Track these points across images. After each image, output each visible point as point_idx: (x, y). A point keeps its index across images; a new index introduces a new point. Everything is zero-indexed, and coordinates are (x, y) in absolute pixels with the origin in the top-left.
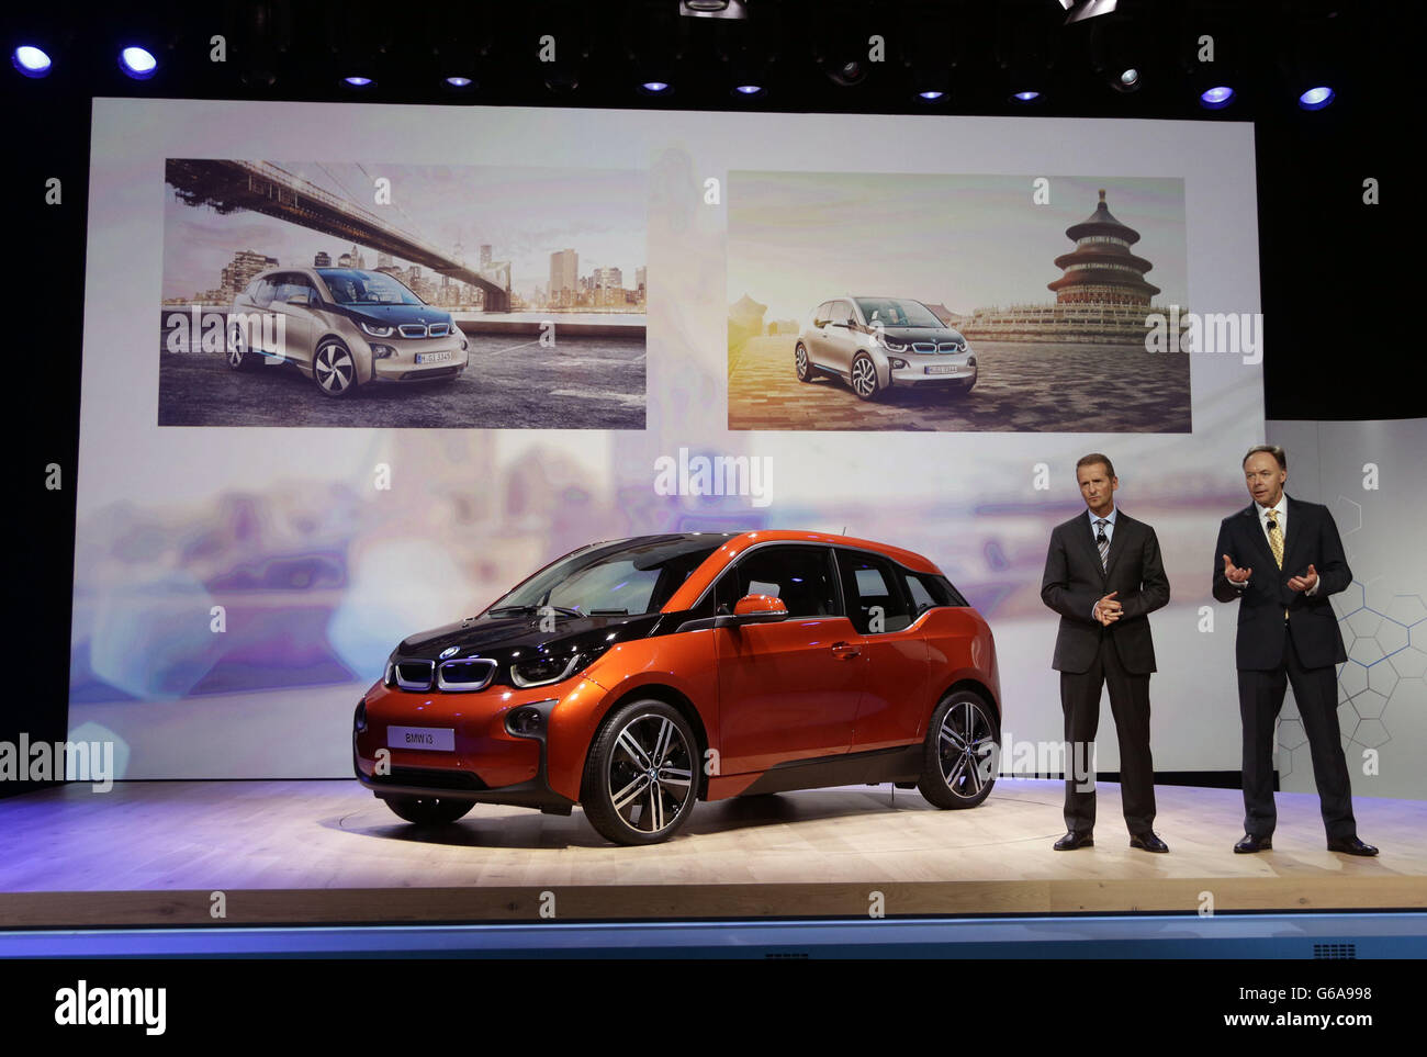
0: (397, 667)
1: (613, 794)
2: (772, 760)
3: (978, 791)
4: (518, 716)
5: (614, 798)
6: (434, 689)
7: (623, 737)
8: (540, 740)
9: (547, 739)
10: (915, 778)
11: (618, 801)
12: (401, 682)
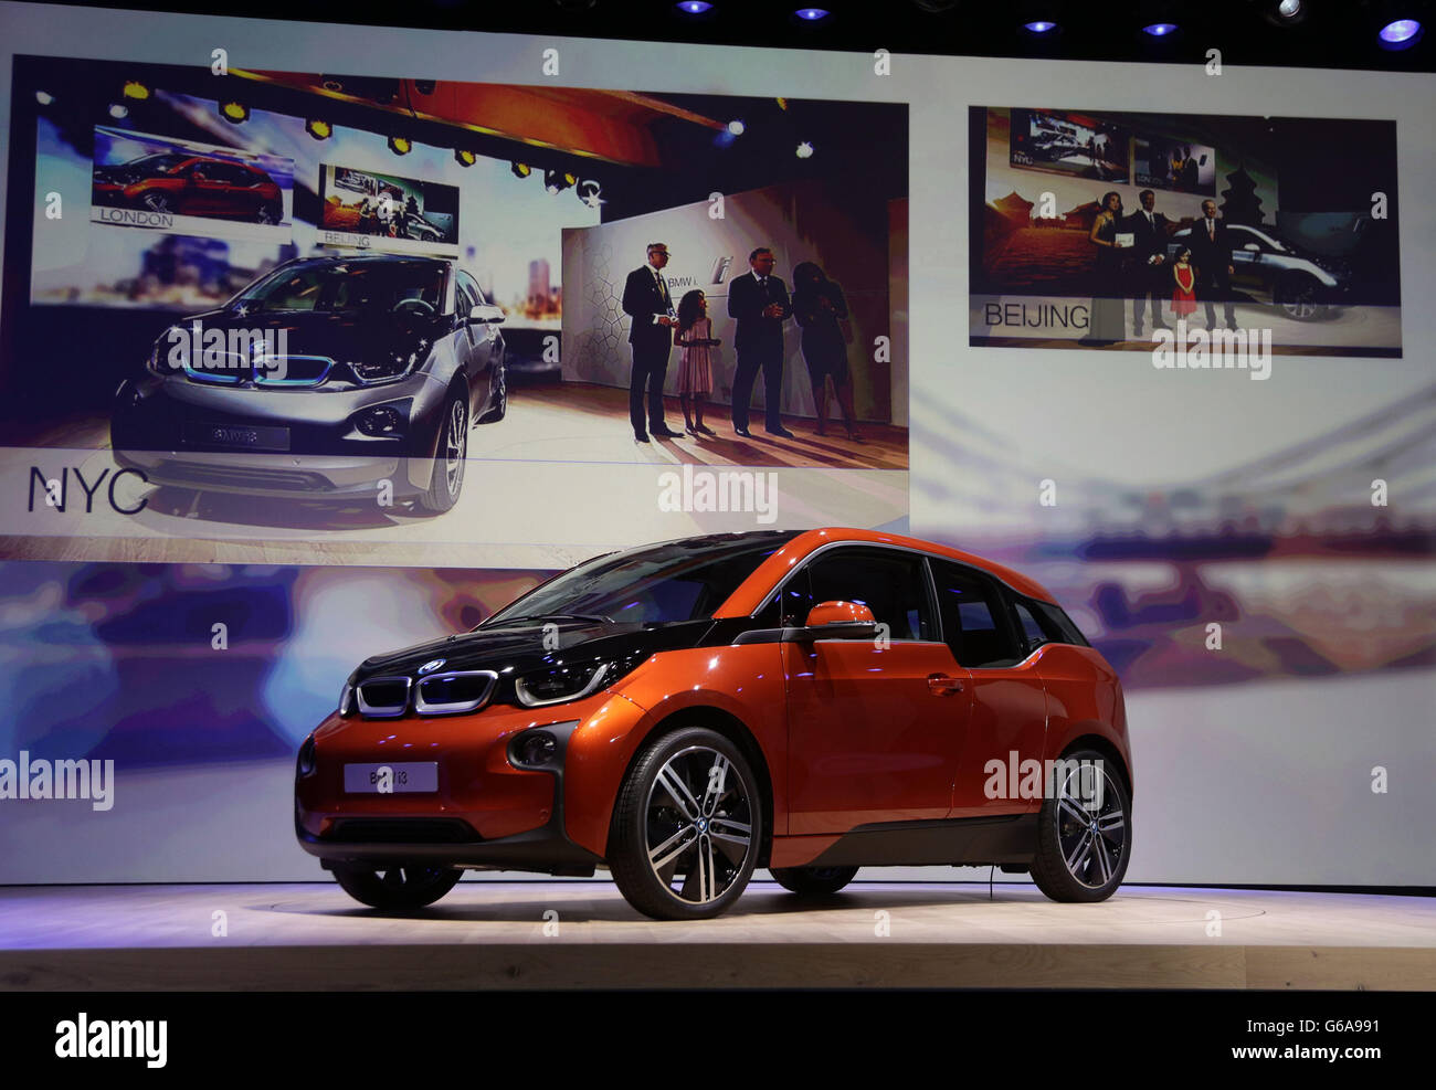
0: (359, 690)
1: (651, 850)
2: (851, 820)
3: (1106, 881)
4: (524, 743)
5: (652, 854)
6: (411, 713)
7: (665, 773)
8: (554, 774)
9: (565, 772)
10: (1028, 858)
11: (657, 859)
12: (364, 708)
